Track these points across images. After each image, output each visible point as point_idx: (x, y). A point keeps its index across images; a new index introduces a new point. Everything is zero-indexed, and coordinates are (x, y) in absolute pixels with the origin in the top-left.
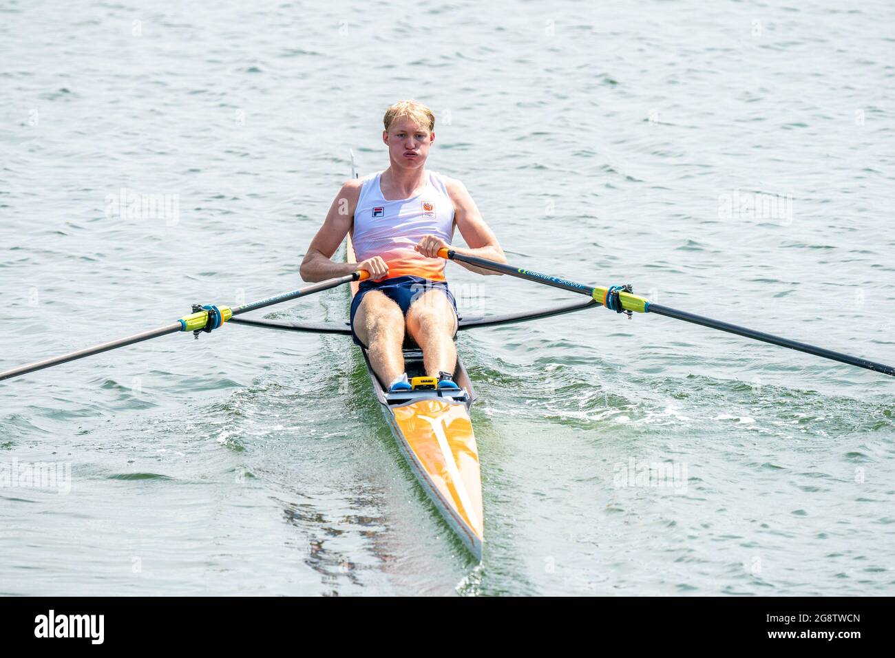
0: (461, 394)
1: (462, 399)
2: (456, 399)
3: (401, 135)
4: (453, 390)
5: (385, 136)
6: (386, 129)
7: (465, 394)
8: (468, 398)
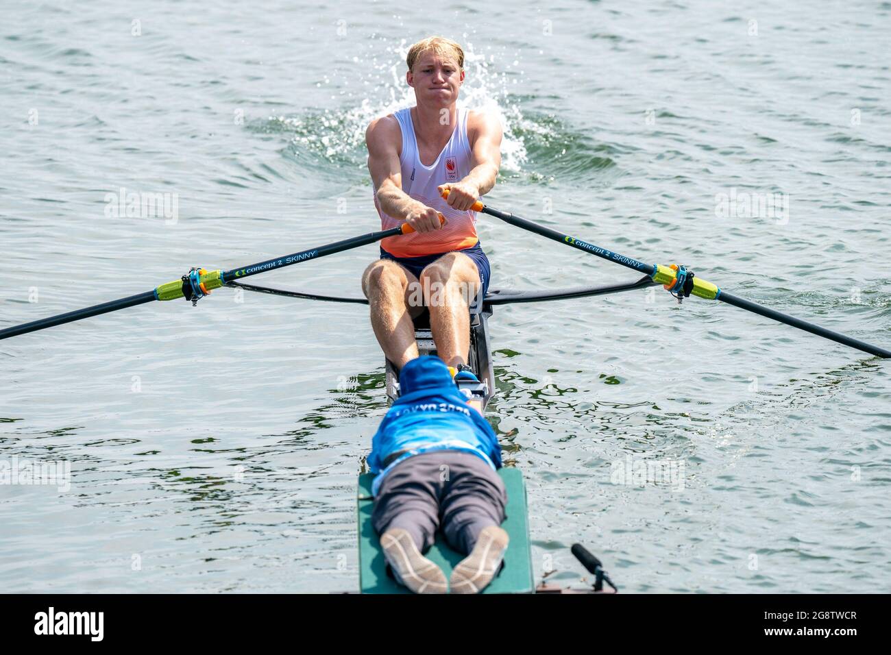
0: (480, 387)
1: (481, 393)
2: (474, 392)
3: (428, 71)
4: (472, 383)
5: (410, 77)
6: (410, 68)
7: (485, 388)
8: (487, 393)
